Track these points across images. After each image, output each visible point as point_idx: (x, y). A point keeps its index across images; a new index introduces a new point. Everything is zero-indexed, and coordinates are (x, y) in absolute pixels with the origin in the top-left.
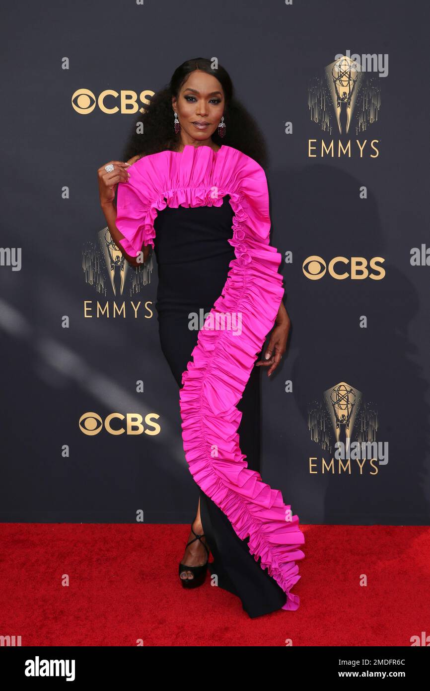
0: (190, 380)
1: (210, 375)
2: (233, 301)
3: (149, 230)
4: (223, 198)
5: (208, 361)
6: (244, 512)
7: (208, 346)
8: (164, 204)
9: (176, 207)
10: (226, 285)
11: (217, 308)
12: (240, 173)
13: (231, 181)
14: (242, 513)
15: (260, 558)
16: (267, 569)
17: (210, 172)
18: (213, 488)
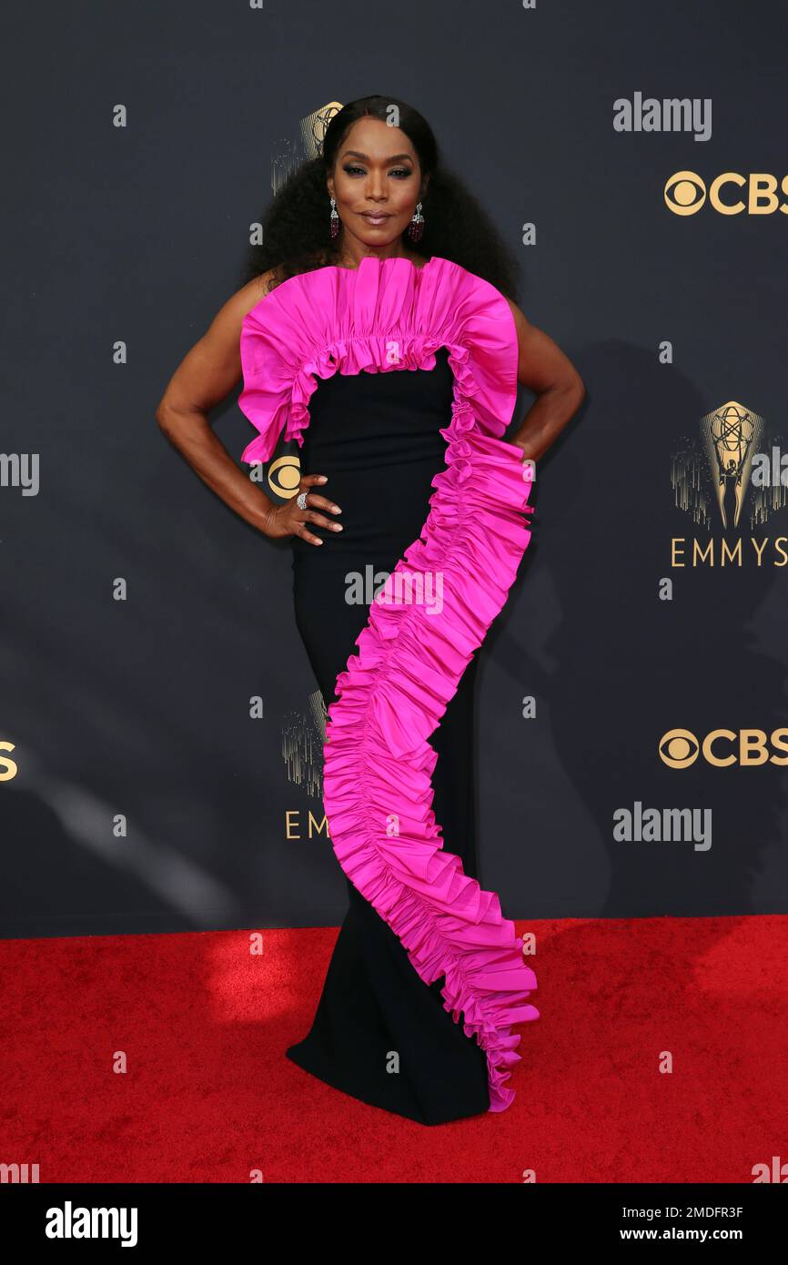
0: (351, 688)
1: (386, 682)
2: (439, 550)
3: (297, 414)
4: (436, 353)
5: (385, 656)
6: (431, 932)
7: (387, 630)
8: (330, 368)
9: (355, 373)
10: (428, 520)
11: (410, 562)
12: (465, 305)
13: (446, 323)
14: (427, 933)
15: (462, 1014)
16: (475, 1035)
17: (412, 306)
18: (377, 884)
